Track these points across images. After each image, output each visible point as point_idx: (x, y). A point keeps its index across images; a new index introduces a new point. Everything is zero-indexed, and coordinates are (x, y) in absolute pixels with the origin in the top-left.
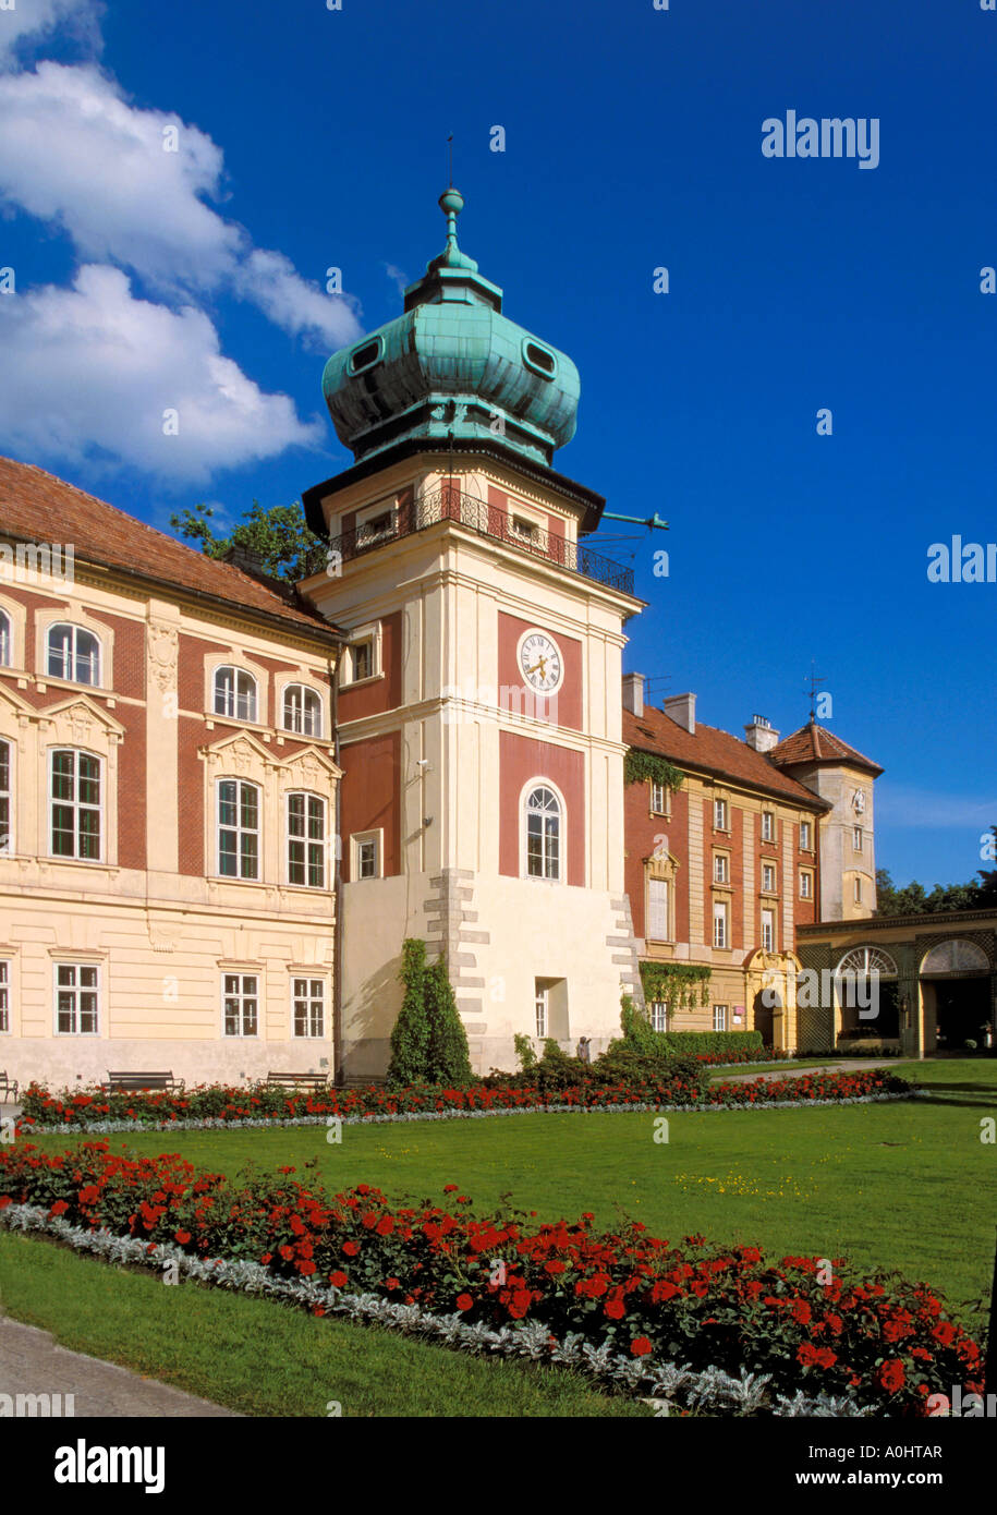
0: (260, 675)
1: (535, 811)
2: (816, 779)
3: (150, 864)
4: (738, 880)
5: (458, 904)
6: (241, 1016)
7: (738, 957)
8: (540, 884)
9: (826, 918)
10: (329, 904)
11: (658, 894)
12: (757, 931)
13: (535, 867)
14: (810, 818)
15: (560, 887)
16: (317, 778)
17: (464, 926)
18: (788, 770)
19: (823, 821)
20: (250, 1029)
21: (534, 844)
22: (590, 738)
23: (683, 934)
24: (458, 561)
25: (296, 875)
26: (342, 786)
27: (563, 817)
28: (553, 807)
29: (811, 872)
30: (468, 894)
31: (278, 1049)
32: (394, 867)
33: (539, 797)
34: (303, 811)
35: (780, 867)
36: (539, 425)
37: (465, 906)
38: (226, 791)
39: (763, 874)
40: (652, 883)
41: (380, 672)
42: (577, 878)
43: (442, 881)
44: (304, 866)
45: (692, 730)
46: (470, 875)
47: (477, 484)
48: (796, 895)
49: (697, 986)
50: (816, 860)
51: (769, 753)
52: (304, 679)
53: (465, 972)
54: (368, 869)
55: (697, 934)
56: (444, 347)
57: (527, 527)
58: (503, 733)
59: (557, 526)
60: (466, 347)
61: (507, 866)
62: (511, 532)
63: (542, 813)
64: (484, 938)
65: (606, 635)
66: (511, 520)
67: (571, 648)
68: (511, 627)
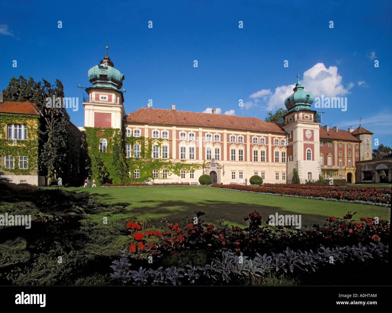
1: (308, 152)
2: (359, 137)
4: (344, 155)
5: (299, 164)
6: (277, 178)
7: (344, 167)
8: (309, 161)
9: (361, 160)
10: (286, 164)
11: (329, 159)
12: (347, 164)
13: (308, 159)
14: (358, 144)
15: (311, 161)
16: (285, 150)
17: (300, 167)
18: (355, 136)
19: (361, 144)
20: (278, 179)
21: (308, 156)
22: (315, 142)
23: (334, 164)
24: (299, 125)
26: (287, 151)
27: (311, 152)
28: (310, 151)
29: (358, 152)
30: (300, 163)
31: (281, 181)
32: (292, 160)
33: (309, 150)
34: (283, 154)
35: (352, 152)
36: (309, 103)
37: (300, 164)
38: (276, 153)
39: (349, 154)
40: (328, 157)
41: (291, 137)
42: (313, 160)
43: (297, 162)
44: (283, 160)
45: (337, 132)
46: (300, 161)
47: (301, 114)
48: (355, 157)
49: (336, 172)
50: (359, 150)
51: (352, 133)
53: (300, 172)
54: (290, 160)
55: (336, 164)
56: (297, 98)
57: (307, 117)
58: (304, 144)
59: (311, 116)
60: (299, 98)
61: (305, 159)
62: (305, 119)
63: (309, 152)
64: (302, 168)
65: (317, 129)
66: (305, 117)
67: (312, 131)
68: (305, 131)
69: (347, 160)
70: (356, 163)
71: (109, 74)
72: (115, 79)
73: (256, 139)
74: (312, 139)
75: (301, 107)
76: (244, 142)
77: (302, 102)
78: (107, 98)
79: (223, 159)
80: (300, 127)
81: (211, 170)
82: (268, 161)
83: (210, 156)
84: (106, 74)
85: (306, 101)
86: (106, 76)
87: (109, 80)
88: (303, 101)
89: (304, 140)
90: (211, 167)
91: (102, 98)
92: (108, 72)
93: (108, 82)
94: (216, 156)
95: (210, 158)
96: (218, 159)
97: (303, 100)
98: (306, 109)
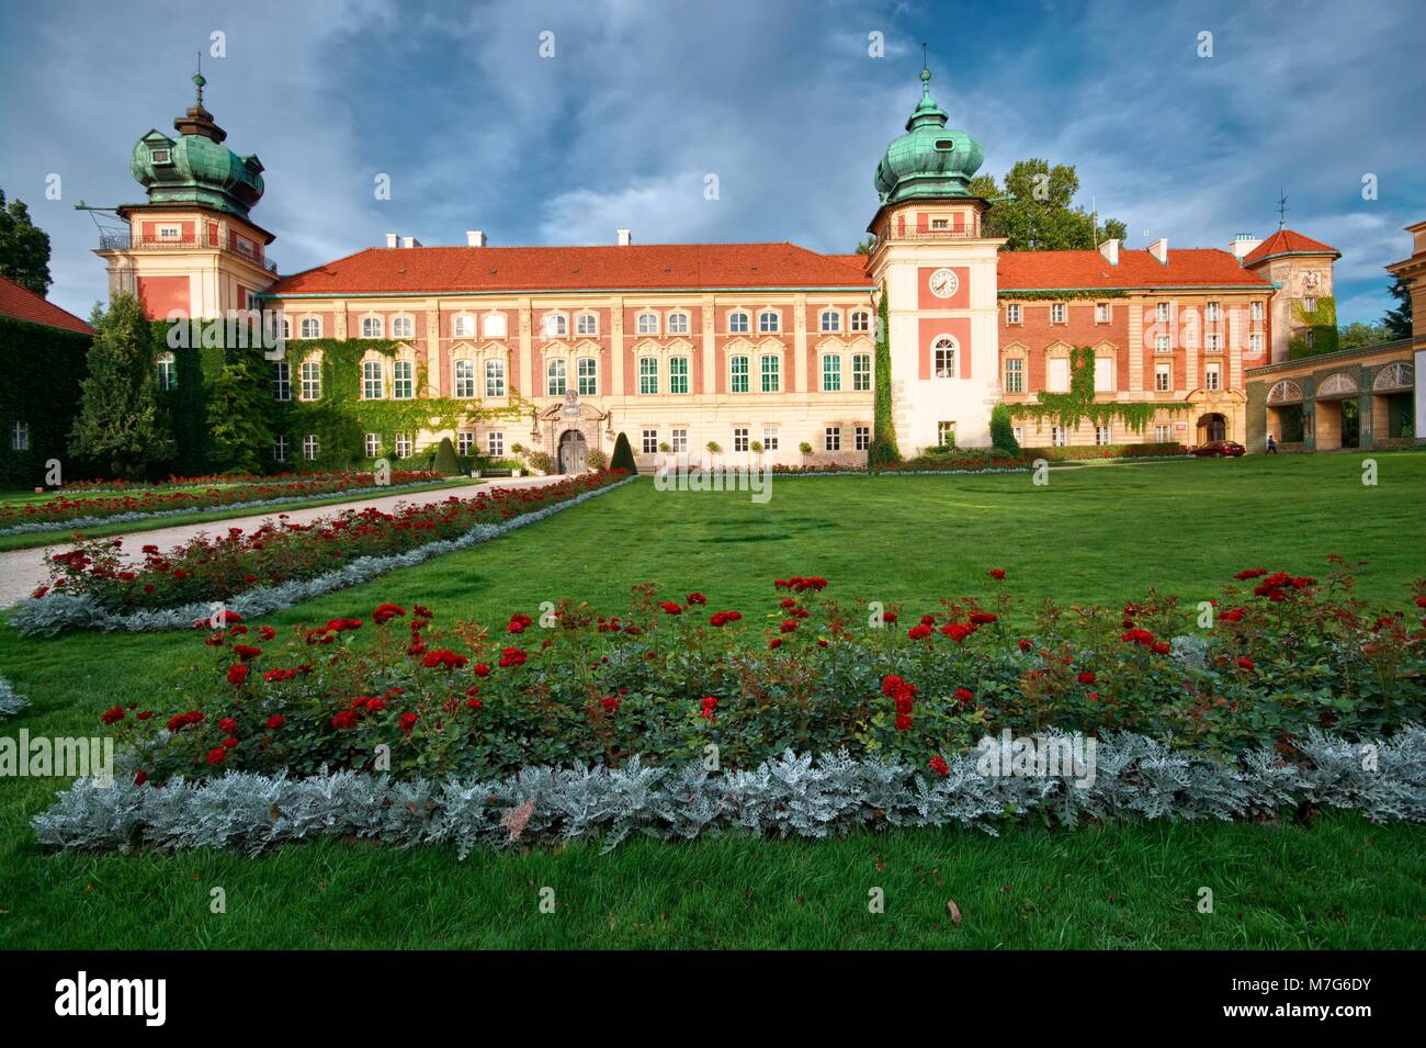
0: (840, 312)
1: (940, 349)
3: (797, 390)
5: (896, 394)
6: (833, 444)
7: (1180, 395)
8: (945, 381)
9: (1275, 363)
10: (872, 396)
12: (1201, 378)
13: (939, 373)
15: (955, 381)
17: (900, 403)
18: (1252, 268)
19: (1273, 298)
20: (837, 447)
21: (939, 363)
22: (974, 311)
23: (1123, 387)
25: (857, 387)
27: (957, 349)
28: (951, 346)
30: (901, 390)
31: (847, 455)
33: (942, 342)
34: (860, 361)
36: (953, 171)
37: (900, 395)
38: (827, 358)
40: (1099, 360)
44: (861, 383)
45: (1164, 260)
46: (902, 382)
47: (912, 215)
50: (1268, 325)
52: (861, 309)
55: (1137, 385)
56: (899, 158)
57: (944, 222)
58: (920, 320)
59: (958, 216)
60: (907, 156)
61: (924, 374)
62: (931, 229)
63: (945, 349)
64: (911, 407)
65: (984, 260)
66: (931, 223)
67: (963, 274)
68: (925, 274)
69: (1201, 365)
70: (1248, 373)
71: (181, 159)
72: (206, 175)
73: (744, 318)
74: (961, 299)
75: (918, 190)
76: (693, 332)
77: (924, 170)
78: (179, 232)
79: (607, 391)
80: (898, 260)
81: (565, 427)
82: (791, 387)
83: (562, 383)
84: (169, 162)
85: (936, 165)
86: (172, 165)
87: (183, 179)
88: (925, 167)
89: (919, 308)
90: (563, 419)
91: (165, 233)
92: (177, 155)
93: (185, 184)
94: (583, 382)
95: (561, 391)
96: (592, 391)
97: (923, 164)
98: (942, 193)
